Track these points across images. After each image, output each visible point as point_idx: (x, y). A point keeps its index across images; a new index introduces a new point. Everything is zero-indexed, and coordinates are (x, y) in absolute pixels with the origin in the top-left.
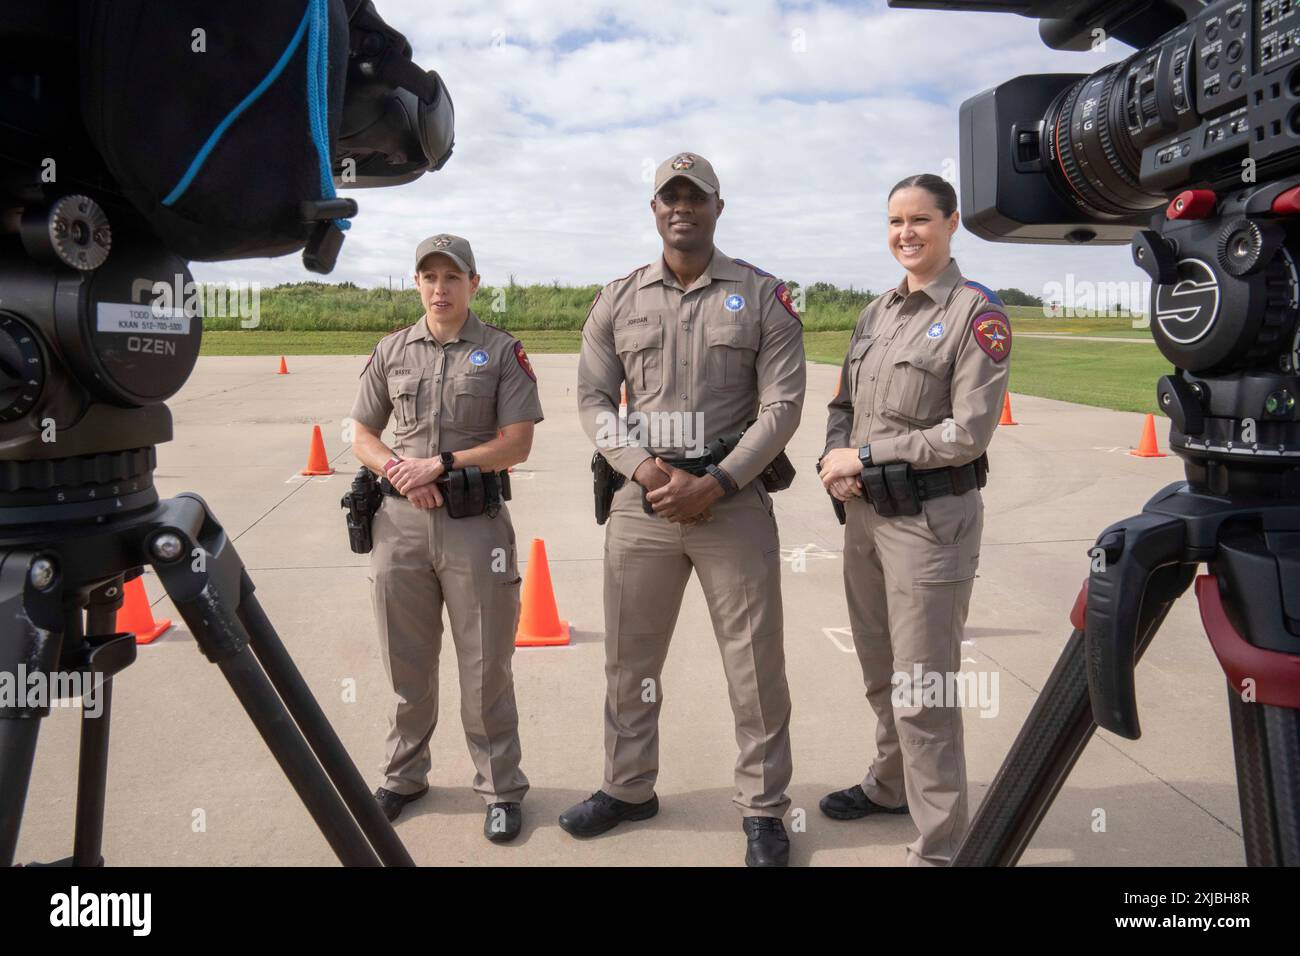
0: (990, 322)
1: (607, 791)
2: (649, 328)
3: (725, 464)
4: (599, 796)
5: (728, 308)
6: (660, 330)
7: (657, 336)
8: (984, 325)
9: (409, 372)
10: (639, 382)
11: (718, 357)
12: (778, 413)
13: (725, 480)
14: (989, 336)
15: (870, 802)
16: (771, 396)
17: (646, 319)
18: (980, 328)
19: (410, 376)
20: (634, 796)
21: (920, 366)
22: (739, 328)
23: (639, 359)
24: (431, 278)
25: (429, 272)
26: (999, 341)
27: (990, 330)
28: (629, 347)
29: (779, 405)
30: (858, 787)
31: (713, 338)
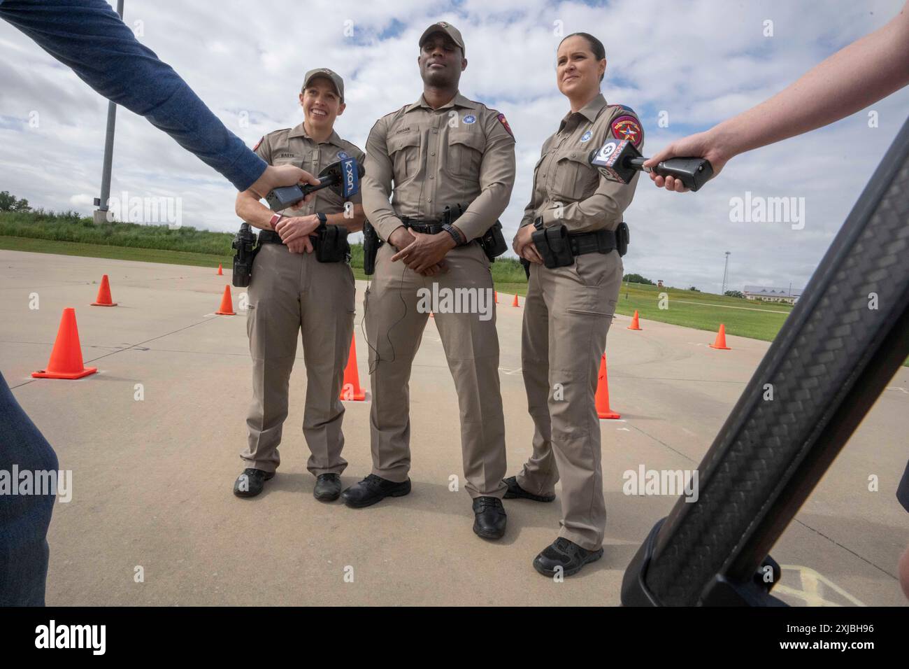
0: (624, 122)
1: (378, 474)
2: (411, 134)
3: (457, 223)
4: (371, 478)
5: (464, 122)
6: (419, 134)
7: (417, 138)
8: (620, 125)
9: (293, 156)
10: (403, 172)
11: (454, 153)
12: (493, 190)
13: (455, 234)
14: (623, 132)
16: (489, 178)
17: (409, 129)
18: (616, 127)
19: (294, 159)
20: (394, 477)
22: (471, 134)
23: (404, 156)
24: (314, 93)
25: (315, 89)
26: (631, 135)
27: (625, 128)
28: (398, 147)
29: (495, 185)
31: (453, 139)
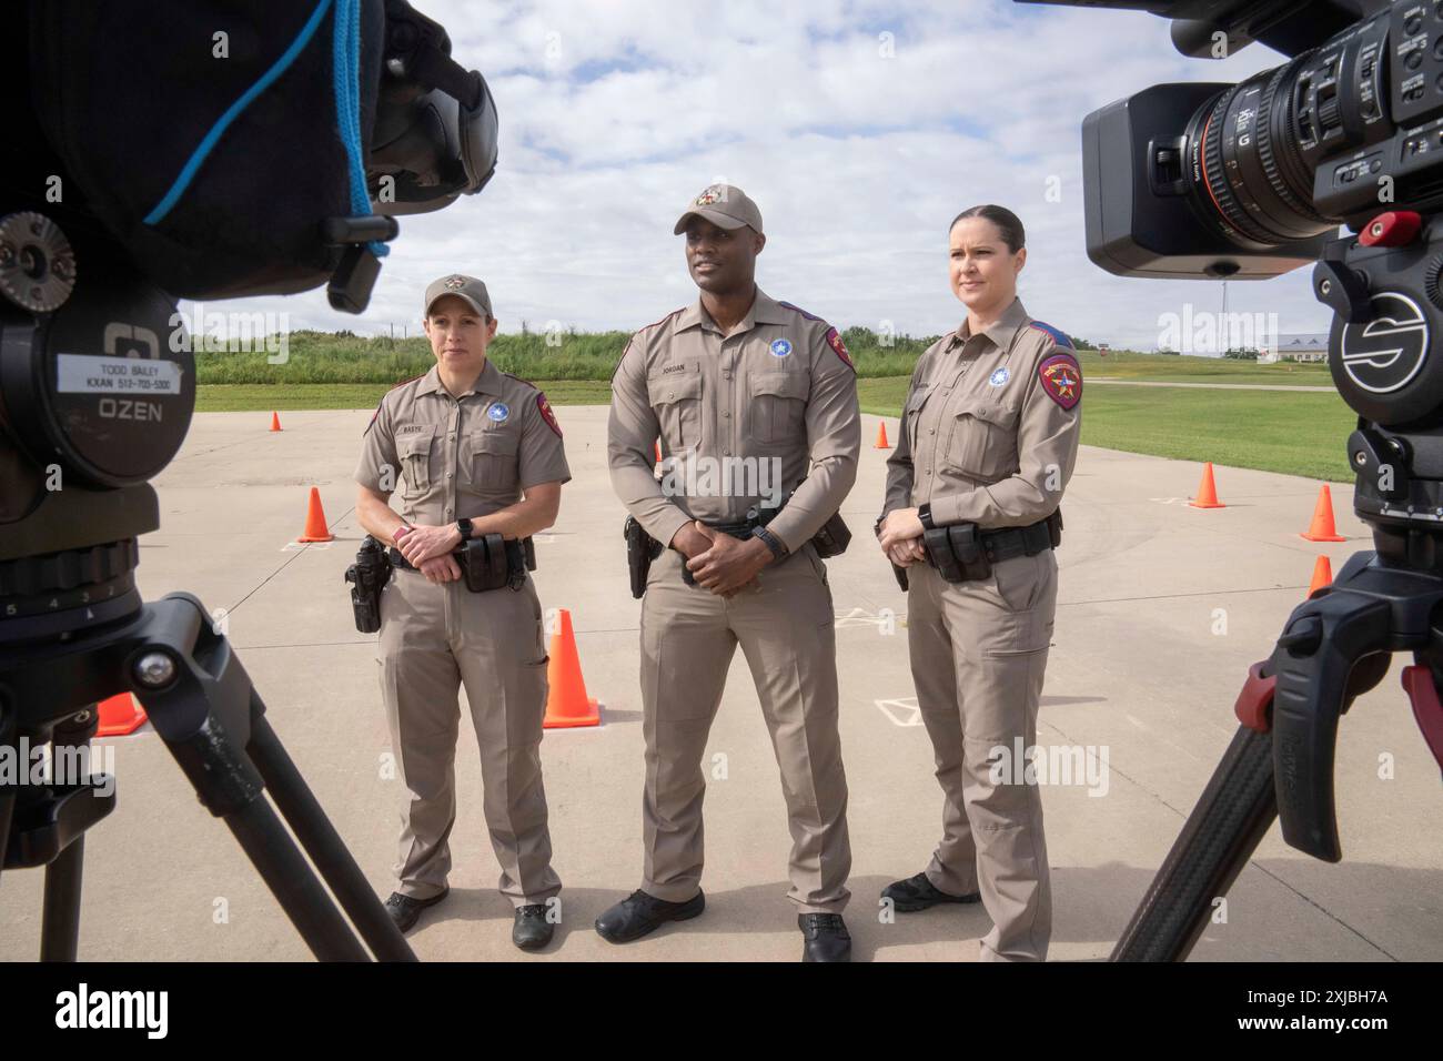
0: (1058, 366)
1: (651, 891)
2: (687, 376)
3: (774, 526)
4: (638, 897)
5: (774, 354)
6: (699, 378)
7: (695, 386)
8: (1052, 370)
9: (419, 429)
10: (676, 437)
11: (763, 408)
12: (832, 468)
13: (774, 543)
14: (1056, 381)
15: (936, 890)
16: (823, 449)
17: (682, 367)
18: (1047, 373)
19: (420, 434)
20: (678, 895)
21: (983, 417)
22: (785, 376)
23: (676, 411)
24: (443, 323)
25: (440, 317)
26: (1068, 387)
27: (1058, 375)
28: (665, 398)
29: (833, 460)
30: (922, 875)
31: (757, 387)
